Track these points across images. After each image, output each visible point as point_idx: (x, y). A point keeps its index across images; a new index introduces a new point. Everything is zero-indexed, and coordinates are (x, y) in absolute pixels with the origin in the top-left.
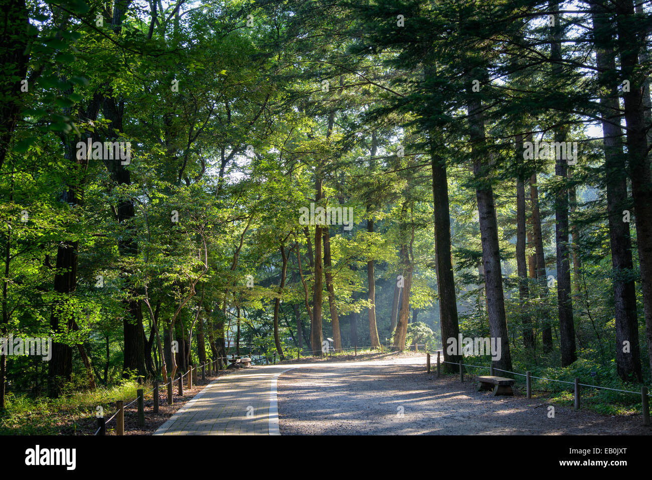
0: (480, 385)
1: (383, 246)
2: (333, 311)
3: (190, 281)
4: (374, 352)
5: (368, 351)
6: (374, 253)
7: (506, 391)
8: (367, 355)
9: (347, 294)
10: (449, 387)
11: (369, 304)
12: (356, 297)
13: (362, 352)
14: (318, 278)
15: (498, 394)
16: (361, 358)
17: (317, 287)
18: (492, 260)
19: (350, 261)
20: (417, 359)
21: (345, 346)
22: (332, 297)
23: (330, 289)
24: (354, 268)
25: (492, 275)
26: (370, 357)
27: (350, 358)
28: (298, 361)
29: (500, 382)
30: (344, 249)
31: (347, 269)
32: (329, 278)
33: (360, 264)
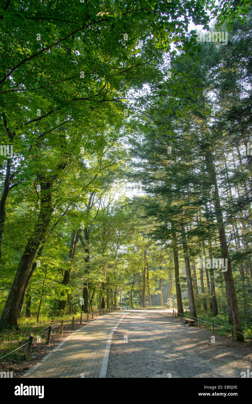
0: (185, 322)
1: (164, 274)
2: (149, 294)
3: (100, 282)
4: (161, 307)
5: (159, 307)
6: (162, 276)
7: (192, 324)
8: (159, 308)
9: (154, 288)
10: (177, 322)
11: (160, 292)
12: (156, 289)
13: (157, 307)
14: (144, 283)
15: (190, 325)
16: (157, 309)
17: (144, 286)
18: (189, 280)
19: (155, 278)
20: (170, 311)
21: (153, 305)
22: (149, 289)
23: (148, 286)
24: (156, 280)
25: (189, 285)
26: (160, 309)
27: (154, 309)
28: (137, 309)
29: (190, 321)
30: (153, 275)
31: (154, 280)
32: (148, 283)
33: (158, 279)
